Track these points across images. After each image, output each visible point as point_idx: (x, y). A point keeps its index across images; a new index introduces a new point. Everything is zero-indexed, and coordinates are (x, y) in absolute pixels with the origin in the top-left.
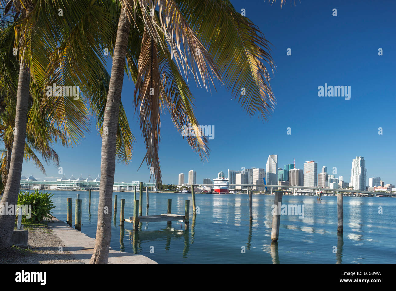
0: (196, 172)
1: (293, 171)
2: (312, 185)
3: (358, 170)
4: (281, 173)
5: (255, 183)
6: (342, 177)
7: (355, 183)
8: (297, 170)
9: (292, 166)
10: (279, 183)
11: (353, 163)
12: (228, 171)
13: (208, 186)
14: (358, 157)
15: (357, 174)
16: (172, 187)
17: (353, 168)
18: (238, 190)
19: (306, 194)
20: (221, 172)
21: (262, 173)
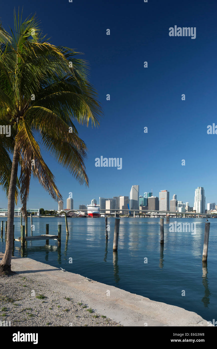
1: (151, 198)
2: (166, 210)
3: (199, 198)
4: (141, 200)
5: (121, 208)
6: (188, 203)
7: (197, 207)
8: (154, 197)
9: (150, 194)
10: (140, 208)
11: (196, 192)
13: (83, 211)
14: (199, 187)
15: (198, 201)
16: (53, 213)
17: (196, 196)
18: (107, 214)
19: (161, 217)
20: (94, 199)
21: (127, 200)
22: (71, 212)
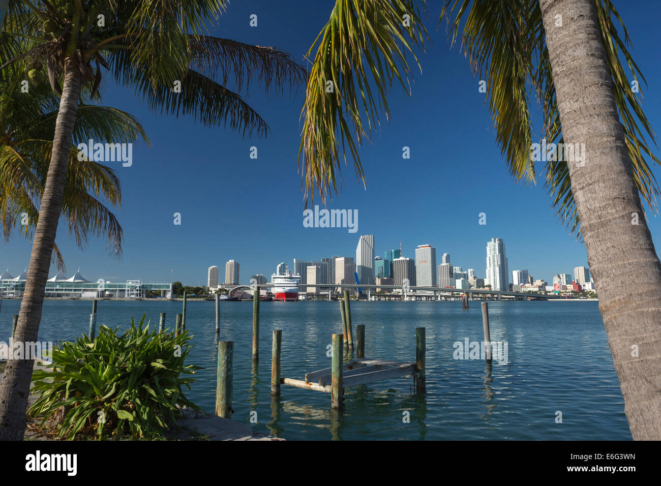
0: (239, 263)
1: (397, 261)
2: (430, 285)
3: (496, 260)
4: (380, 264)
5: (338, 281)
6: (472, 270)
7: (492, 279)
8: (404, 259)
9: (398, 254)
10: (378, 282)
11: (488, 248)
12: (295, 261)
13: (263, 288)
14: (495, 239)
15: (494, 266)
16: (201, 291)
17: (488, 256)
18: (312, 294)
19: (424, 299)
20: (283, 263)
21: (350, 265)
22: (239, 291)
